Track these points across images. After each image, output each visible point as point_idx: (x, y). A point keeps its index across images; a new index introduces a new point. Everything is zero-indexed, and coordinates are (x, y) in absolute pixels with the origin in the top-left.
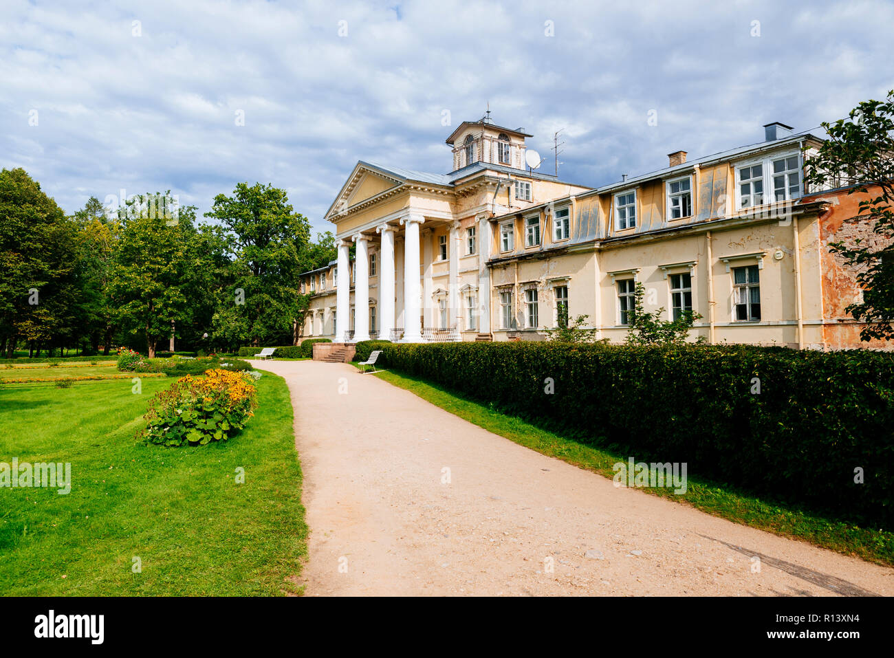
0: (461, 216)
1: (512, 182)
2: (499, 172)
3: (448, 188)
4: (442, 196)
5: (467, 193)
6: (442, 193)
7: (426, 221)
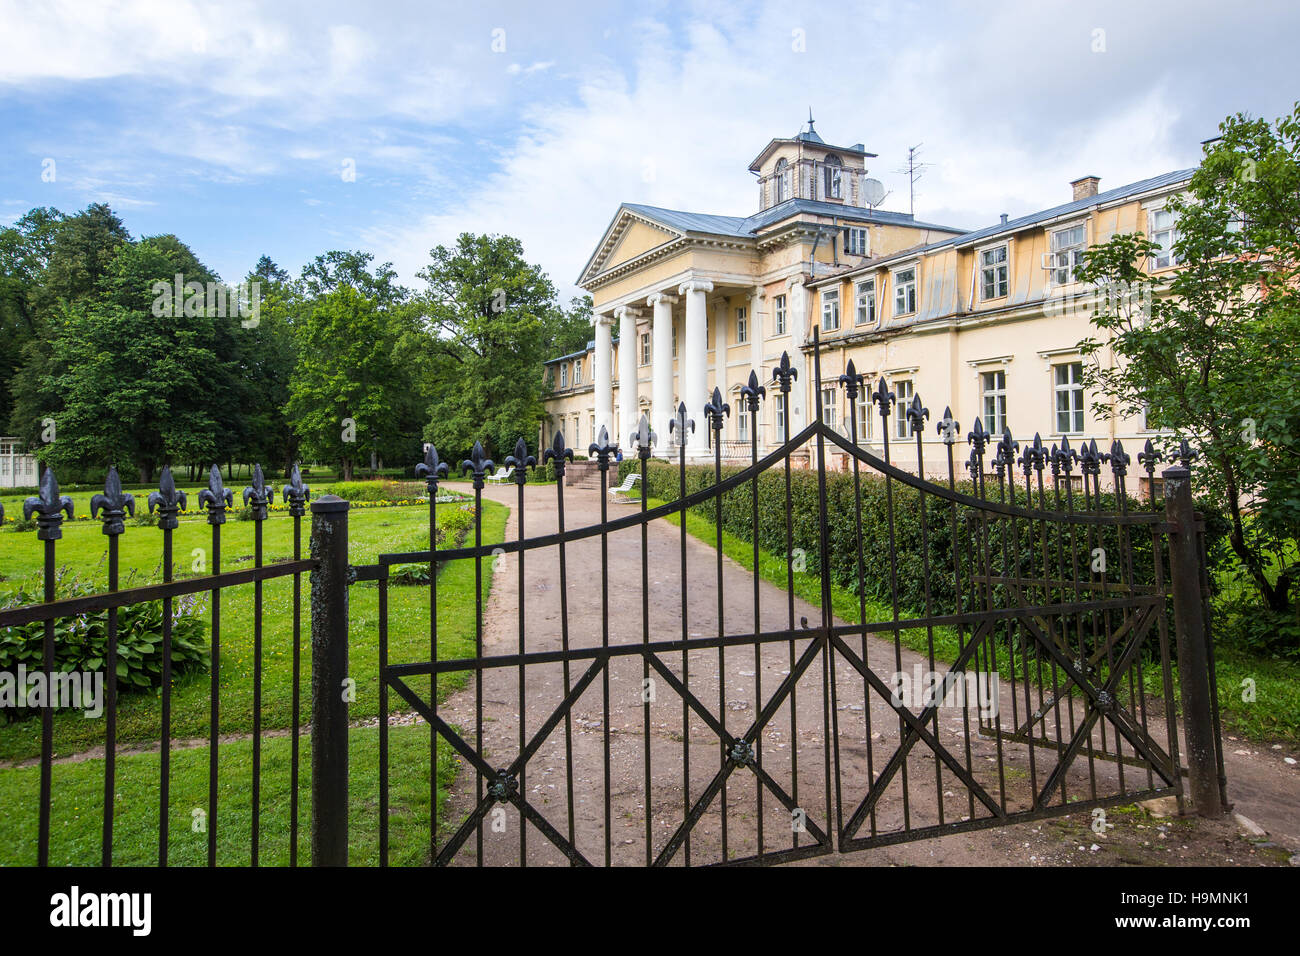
0: (767, 280)
1: (838, 229)
2: (819, 216)
3: (747, 239)
4: (738, 251)
5: (774, 246)
6: (739, 247)
7: (716, 288)
